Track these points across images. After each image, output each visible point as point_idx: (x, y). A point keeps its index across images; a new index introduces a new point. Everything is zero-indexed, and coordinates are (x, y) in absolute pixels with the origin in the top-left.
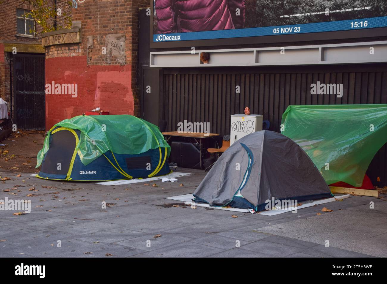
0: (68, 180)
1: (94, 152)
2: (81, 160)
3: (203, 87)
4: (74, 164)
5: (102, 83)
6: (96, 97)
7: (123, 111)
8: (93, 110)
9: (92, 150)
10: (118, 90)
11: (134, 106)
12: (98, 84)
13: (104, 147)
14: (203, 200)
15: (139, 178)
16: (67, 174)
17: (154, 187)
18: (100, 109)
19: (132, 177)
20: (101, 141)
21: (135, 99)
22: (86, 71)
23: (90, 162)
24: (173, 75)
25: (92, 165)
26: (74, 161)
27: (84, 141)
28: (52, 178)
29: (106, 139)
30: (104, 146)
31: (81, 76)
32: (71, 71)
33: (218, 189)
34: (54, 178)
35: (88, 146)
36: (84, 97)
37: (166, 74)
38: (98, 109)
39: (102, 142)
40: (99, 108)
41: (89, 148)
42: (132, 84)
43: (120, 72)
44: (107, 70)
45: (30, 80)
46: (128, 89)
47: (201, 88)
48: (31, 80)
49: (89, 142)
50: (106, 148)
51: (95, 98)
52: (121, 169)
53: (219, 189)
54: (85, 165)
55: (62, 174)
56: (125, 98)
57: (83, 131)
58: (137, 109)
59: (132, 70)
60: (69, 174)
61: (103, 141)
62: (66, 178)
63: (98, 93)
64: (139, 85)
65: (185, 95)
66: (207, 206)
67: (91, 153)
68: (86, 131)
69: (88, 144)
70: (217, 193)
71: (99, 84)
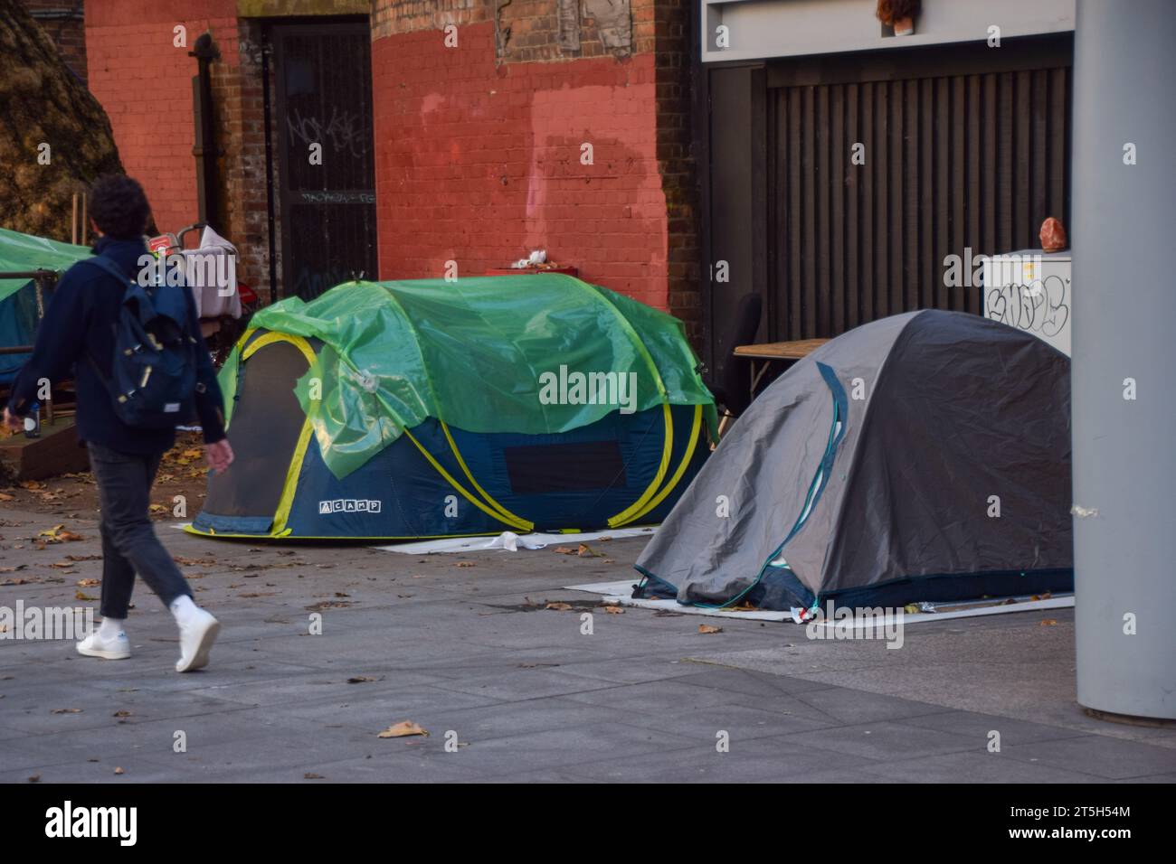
0: (277, 537)
1: (373, 425)
2: (324, 455)
3: (912, 139)
4: (301, 472)
5: (550, 141)
6: (533, 203)
7: (627, 260)
8: (516, 260)
9: (366, 418)
10: (610, 171)
11: (670, 240)
12: (535, 149)
13: (413, 404)
14: (668, 585)
15: (565, 531)
16: (273, 515)
17: (582, 557)
18: (547, 255)
19: (531, 525)
20: (401, 381)
21: (671, 206)
22: (493, 92)
23: (358, 467)
24: (803, 90)
25: (363, 476)
26: (301, 462)
27: (337, 384)
28: (226, 531)
29: (421, 372)
30: (411, 400)
31: (475, 113)
32: (442, 94)
33: (715, 542)
34: (232, 531)
35: (351, 402)
36: (490, 205)
37: (777, 90)
38: (536, 256)
39: (402, 384)
40: (543, 253)
41: (353, 411)
42: (661, 140)
43: (614, 90)
44: (566, 85)
45: (354, 138)
46: (645, 163)
47: (905, 142)
48: (358, 140)
49: (355, 384)
50: (417, 409)
51: (529, 210)
52: (482, 492)
53: (721, 541)
54: (339, 478)
55: (260, 516)
56: (635, 202)
57: (332, 343)
58: (682, 248)
59: (660, 77)
60: (283, 513)
61: (406, 382)
62: (270, 530)
63: (537, 186)
64: (694, 143)
65: (847, 180)
66: (671, 604)
67: (360, 430)
68: (346, 341)
69: (352, 394)
70: (710, 557)
71: (539, 150)
